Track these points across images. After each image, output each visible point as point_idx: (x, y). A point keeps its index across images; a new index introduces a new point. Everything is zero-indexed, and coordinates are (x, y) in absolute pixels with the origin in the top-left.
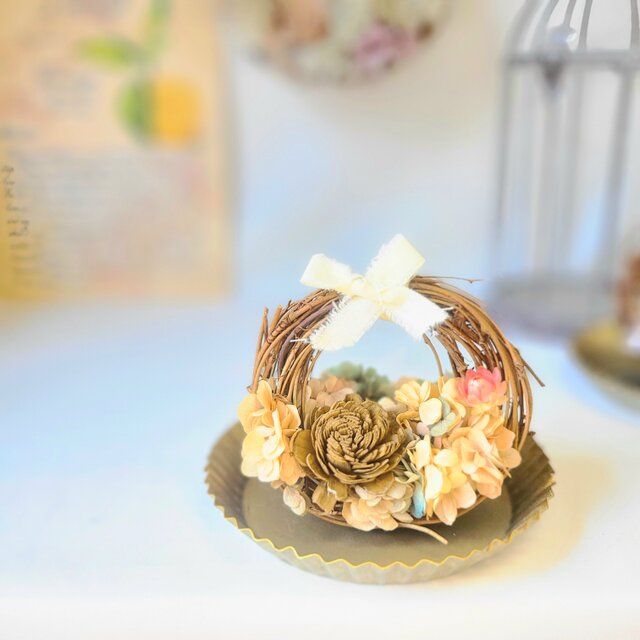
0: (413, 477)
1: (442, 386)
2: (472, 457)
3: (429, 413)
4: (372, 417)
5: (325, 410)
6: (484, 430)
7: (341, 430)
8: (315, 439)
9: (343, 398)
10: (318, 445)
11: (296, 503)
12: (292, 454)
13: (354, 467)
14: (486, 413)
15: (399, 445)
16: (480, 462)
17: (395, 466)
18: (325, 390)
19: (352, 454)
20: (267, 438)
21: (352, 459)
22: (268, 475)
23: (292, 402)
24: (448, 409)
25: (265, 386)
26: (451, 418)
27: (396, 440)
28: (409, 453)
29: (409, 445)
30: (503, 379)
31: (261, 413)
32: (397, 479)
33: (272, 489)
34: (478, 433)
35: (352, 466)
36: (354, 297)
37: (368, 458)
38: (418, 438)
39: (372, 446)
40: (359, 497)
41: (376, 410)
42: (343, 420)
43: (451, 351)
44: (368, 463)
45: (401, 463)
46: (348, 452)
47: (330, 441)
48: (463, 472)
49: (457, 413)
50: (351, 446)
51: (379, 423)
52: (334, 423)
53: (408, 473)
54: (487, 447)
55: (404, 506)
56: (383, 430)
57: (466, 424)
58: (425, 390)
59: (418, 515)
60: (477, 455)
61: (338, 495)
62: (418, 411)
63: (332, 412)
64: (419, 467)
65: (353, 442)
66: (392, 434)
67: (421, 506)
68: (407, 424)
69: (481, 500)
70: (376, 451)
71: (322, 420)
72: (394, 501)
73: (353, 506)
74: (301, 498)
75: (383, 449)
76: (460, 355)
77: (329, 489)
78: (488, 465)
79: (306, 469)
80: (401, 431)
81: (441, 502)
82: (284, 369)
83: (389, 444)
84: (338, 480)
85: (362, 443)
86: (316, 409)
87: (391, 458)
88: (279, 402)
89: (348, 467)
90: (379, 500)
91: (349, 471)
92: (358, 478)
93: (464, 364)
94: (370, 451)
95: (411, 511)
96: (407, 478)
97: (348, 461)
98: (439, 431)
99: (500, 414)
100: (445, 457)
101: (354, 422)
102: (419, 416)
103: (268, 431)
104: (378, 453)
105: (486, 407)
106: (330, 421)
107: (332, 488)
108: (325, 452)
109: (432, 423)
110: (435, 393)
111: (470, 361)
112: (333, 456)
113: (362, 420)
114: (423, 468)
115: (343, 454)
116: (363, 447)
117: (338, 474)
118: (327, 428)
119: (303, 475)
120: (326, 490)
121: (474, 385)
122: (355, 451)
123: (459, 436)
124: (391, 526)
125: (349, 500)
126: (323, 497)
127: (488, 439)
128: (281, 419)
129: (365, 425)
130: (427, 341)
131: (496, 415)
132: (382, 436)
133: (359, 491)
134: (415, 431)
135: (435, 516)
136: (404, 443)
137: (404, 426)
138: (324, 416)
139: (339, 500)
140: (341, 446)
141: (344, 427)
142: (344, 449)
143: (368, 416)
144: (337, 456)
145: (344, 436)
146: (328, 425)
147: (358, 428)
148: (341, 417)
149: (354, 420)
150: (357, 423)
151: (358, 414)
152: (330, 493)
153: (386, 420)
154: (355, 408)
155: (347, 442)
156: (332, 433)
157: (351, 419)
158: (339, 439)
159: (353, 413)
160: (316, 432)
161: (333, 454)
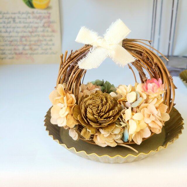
0: (123, 125)
1: (136, 86)
2: (149, 116)
3: (131, 98)
4: (106, 99)
5: (87, 96)
6: (154, 105)
7: (93, 105)
8: (82, 109)
9: (95, 92)
10: (83, 111)
11: (74, 135)
12: (72, 115)
13: (98, 120)
14: (155, 97)
15: (118, 111)
16: (152, 118)
17: (116, 120)
18: (87, 89)
19: (97, 115)
20: (62, 108)
21: (97, 117)
22: (62, 124)
23: (73, 93)
24: (139, 96)
25: (62, 86)
26: (140, 100)
27: (117, 109)
28: (122, 114)
29: (122, 111)
30: (163, 83)
31: (59, 98)
32: (117, 125)
33: (65, 129)
34: (152, 106)
35: (97, 120)
36: (98, 47)
37: (105, 116)
38: (126, 108)
39: (106, 111)
40: (101, 133)
41: (108, 96)
42: (94, 101)
43: (140, 72)
44: (104, 119)
45: (118, 119)
47: (88, 109)
48: (145, 122)
49: (143, 98)
50: (97, 111)
51: (109, 102)
52: (90, 102)
53: (122, 123)
54: (156, 112)
55: (120, 136)
56: (111, 105)
57: (146, 102)
58: (129, 88)
59: (126, 141)
60: (151, 115)
61: (92, 132)
62: (126, 97)
63: (89, 97)
64: (126, 121)
65: (98, 110)
66: (115, 106)
67: (127, 137)
68: (122, 103)
69: (153, 134)
70: (108, 114)
71: (85, 100)
72: (115, 135)
73: (98, 137)
74: (76, 133)
75: (111, 113)
76: (144, 73)
77: (88, 130)
78: (156, 119)
79: (78, 121)
80: (119, 105)
81: (135, 135)
82: (69, 79)
83: (114, 111)
84: (92, 126)
85: (102, 110)
86: (83, 96)
87: (114, 117)
88: (67, 93)
89: (96, 121)
90: (109, 134)
91: (96, 122)
92: (100, 125)
93: (146, 78)
94: (106, 113)
95: (123, 138)
96: (121, 125)
97: (96, 118)
98: (135, 105)
99: (161, 98)
100: (137, 116)
102: (126, 99)
103: (62, 105)
104: (109, 115)
105: (155, 95)
106: (88, 101)
107: (89, 129)
108: (86, 114)
109: (132, 102)
110: (133, 89)
111: (148, 76)
112: (89, 116)
113: (102, 100)
114: (128, 121)
115: (93, 115)
116: (102, 112)
117: (91, 123)
118: (87, 104)
119: (77, 124)
120: (86, 130)
121: (150, 85)
122: (99, 113)
123: (143, 107)
124: (114, 145)
125: (96, 134)
126: (85, 133)
127: (156, 108)
128: (68, 99)
129: (103, 102)
130: (130, 68)
131: (160, 99)
132: (111, 107)
133: (101, 130)
134: (125, 105)
135: (133, 141)
136: (120, 110)
137: (120, 104)
138: (86, 99)
139: (92, 134)
140: (93, 111)
141: (94, 103)
142: (94, 113)
143: (105, 99)
144: (91, 116)
145: (94, 107)
146: (87, 102)
147: (100, 104)
148: (93, 99)
149: (98, 101)
150: (100, 102)
151: (100, 98)
152: (88, 131)
153: (112, 100)
154: (100, 95)
155: (95, 110)
156: (89, 106)
157: (97, 100)
158: (92, 108)
159: (98, 98)
160: (82, 105)
161: (89, 115)
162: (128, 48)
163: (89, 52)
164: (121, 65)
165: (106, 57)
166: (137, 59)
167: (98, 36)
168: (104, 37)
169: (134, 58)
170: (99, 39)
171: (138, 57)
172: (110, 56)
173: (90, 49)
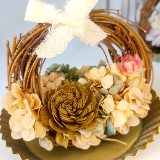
4: (79, 91)
5: (53, 92)
6: (138, 86)
8: (51, 110)
9: (60, 83)
10: (54, 114)
11: (48, 145)
12: (40, 120)
15: (96, 102)
17: (97, 114)
18: (50, 80)
19: (74, 114)
20: (23, 115)
21: (75, 118)
22: (29, 137)
23: (34, 92)
24: (116, 79)
25: (16, 86)
26: (118, 83)
28: (101, 105)
29: (100, 101)
36: (59, 24)
37: (84, 114)
40: (80, 134)
41: (80, 86)
42: (64, 96)
45: (99, 112)
46: (72, 114)
47: (61, 110)
49: (121, 80)
50: (72, 110)
51: (84, 93)
52: (60, 99)
56: (87, 97)
58: (103, 72)
59: (110, 134)
61: (70, 137)
63: (57, 93)
64: (108, 111)
65: (73, 108)
68: (95, 90)
70: (86, 110)
71: (53, 98)
73: (77, 139)
74: (49, 141)
76: (115, 50)
77: (64, 135)
78: (142, 104)
79: (49, 127)
80: (93, 94)
82: (25, 74)
85: (78, 107)
88: (26, 93)
93: (118, 55)
94: (83, 109)
95: (106, 132)
96: (103, 118)
97: (72, 119)
100: (122, 104)
101: (71, 96)
103: (24, 111)
104: (88, 110)
106: (57, 98)
107: (66, 133)
109: (109, 87)
110: (108, 72)
113: (74, 94)
114: (111, 112)
115: (69, 115)
118: (57, 102)
119: (48, 130)
121: (128, 64)
126: (62, 139)
127: (142, 90)
128: (29, 103)
129: (77, 96)
134: (100, 92)
135: (117, 132)
138: (54, 96)
139: (71, 139)
140: (67, 111)
141: (66, 100)
142: (69, 113)
143: (77, 90)
144: (67, 118)
145: (68, 105)
146: (57, 100)
147: (74, 99)
148: (63, 94)
149: (70, 95)
150: (73, 96)
151: (72, 91)
152: (66, 137)
153: (86, 90)
154: (69, 87)
155: (70, 109)
156: (60, 104)
157: (68, 95)
158: (65, 107)
159: (69, 91)
160: (51, 106)
161: (64, 117)
162: (97, 21)
163: (48, 34)
164: (92, 45)
165: (72, 38)
166: (109, 35)
167: (56, 10)
168: (64, 10)
169: (106, 33)
170: (58, 13)
171: (110, 32)
172: (77, 35)
173: (49, 29)
